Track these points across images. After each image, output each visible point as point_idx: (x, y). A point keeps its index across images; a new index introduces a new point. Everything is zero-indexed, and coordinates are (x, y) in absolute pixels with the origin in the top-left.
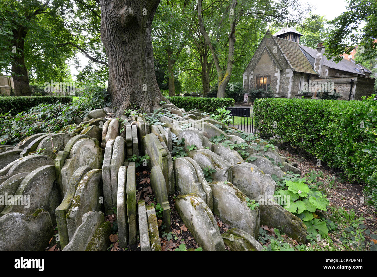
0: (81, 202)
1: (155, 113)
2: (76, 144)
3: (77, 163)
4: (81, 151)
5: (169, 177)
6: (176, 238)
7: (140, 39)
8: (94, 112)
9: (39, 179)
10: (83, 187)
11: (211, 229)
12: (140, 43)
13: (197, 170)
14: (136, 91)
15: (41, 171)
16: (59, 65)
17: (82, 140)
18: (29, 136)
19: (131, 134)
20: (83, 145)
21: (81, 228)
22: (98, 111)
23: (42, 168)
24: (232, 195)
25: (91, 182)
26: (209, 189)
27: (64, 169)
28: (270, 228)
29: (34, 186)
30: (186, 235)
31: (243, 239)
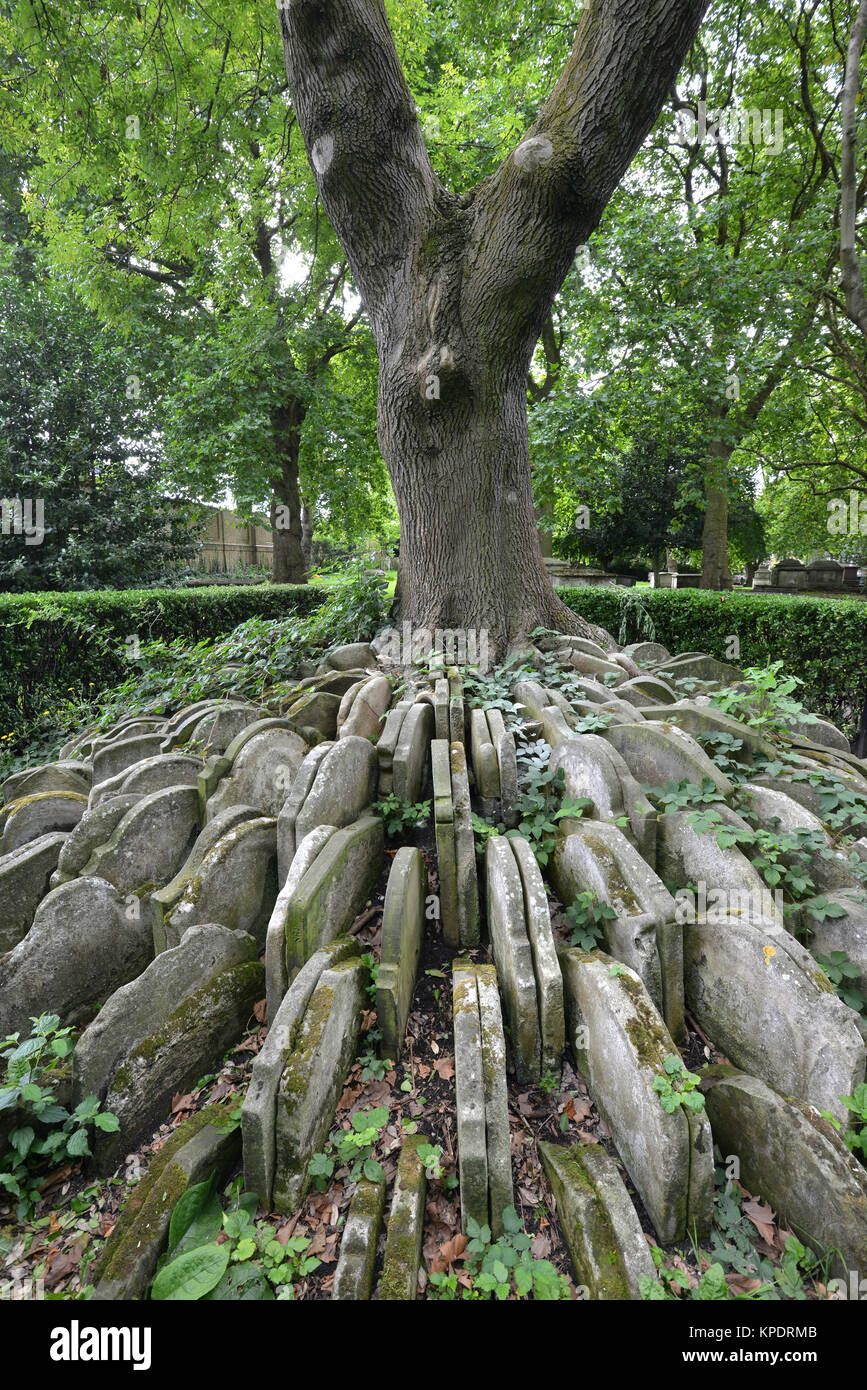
0: (203, 895)
1: (507, 666)
2: (250, 743)
3: (248, 790)
4: (259, 762)
5: (461, 889)
6: (406, 1086)
7: (478, 431)
8: (345, 652)
9: (158, 816)
10: (215, 860)
11: (469, 1104)
12: (477, 445)
13: (529, 893)
14: (459, 593)
15: (164, 797)
16: (376, 484)
17: (267, 733)
18: (194, 702)
19: (397, 732)
20: (267, 748)
21: (165, 956)
22: (354, 650)
23: (167, 792)
24: (617, 1024)
25: (243, 851)
26: (550, 972)
27: (211, 801)
28: (778, 1224)
29: (147, 829)
30: (440, 1093)
31: (594, 1196)
